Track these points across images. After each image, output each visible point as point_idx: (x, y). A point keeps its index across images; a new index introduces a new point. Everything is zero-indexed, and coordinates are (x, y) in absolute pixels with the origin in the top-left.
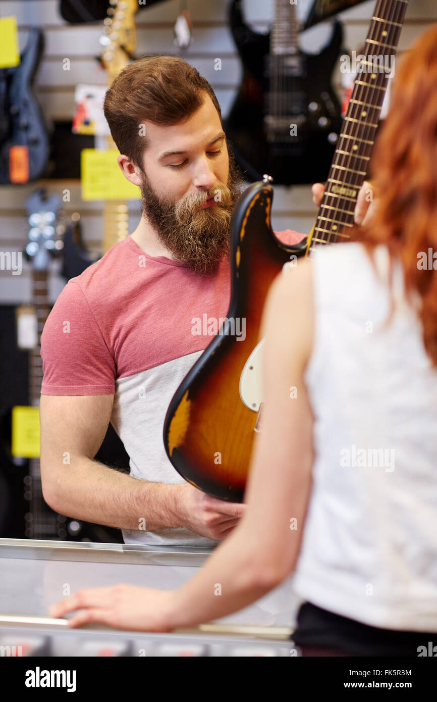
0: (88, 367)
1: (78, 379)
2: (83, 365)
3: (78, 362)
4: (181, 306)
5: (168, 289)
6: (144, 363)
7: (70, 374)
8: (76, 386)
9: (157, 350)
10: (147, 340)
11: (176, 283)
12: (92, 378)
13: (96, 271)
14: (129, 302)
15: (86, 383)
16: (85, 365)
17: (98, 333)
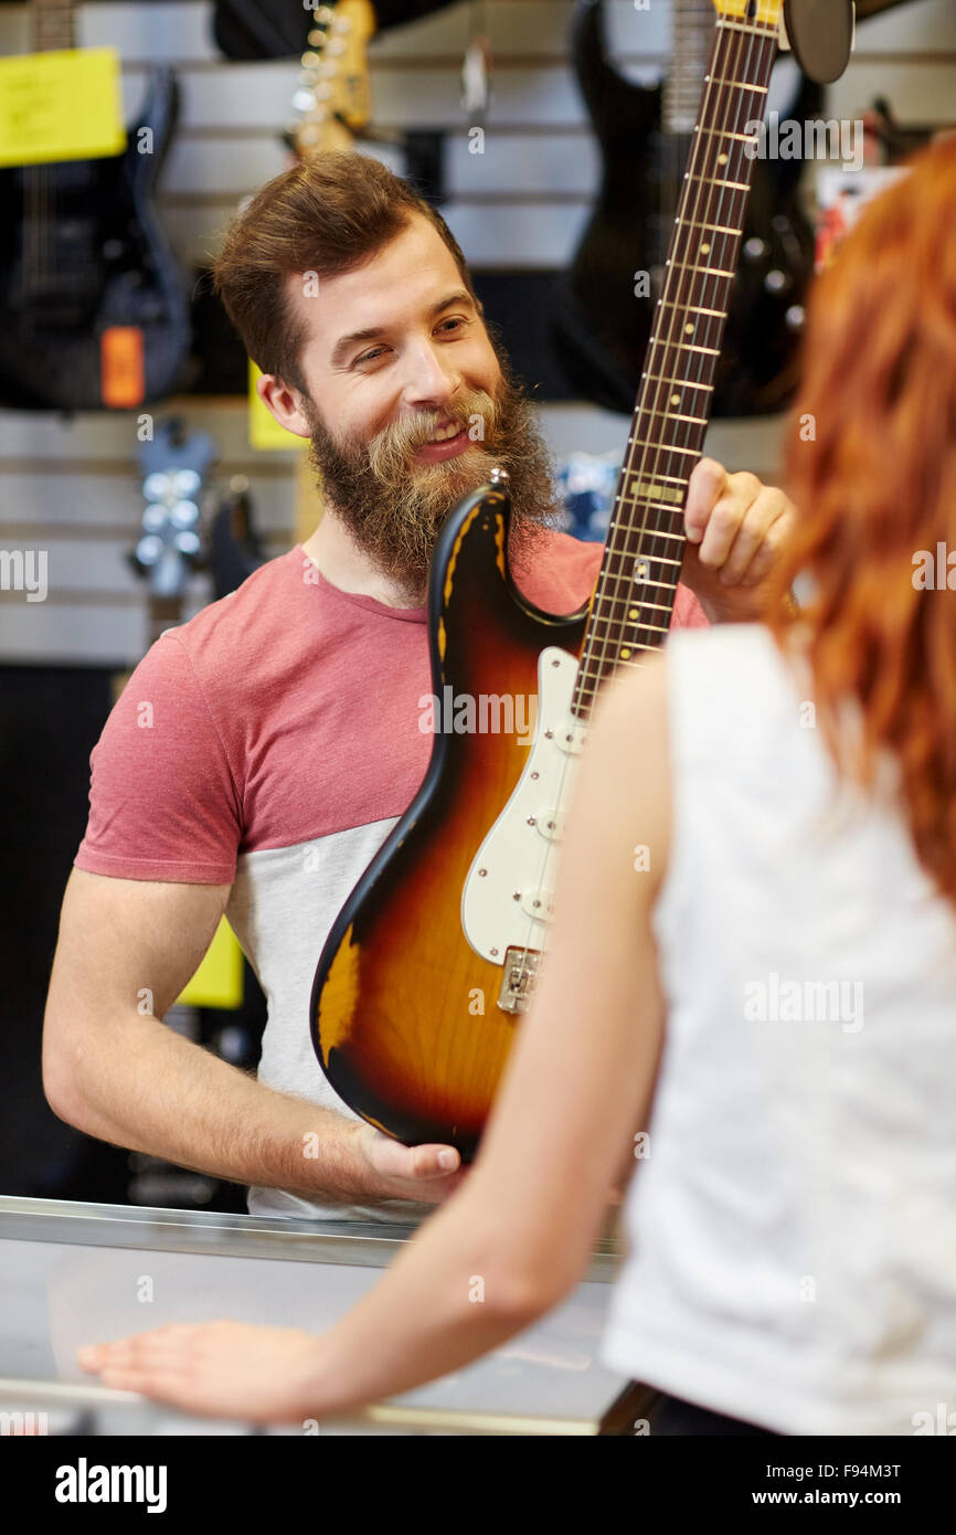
0: (187, 823)
1: (162, 846)
2: (176, 816)
3: (166, 809)
4: (395, 707)
5: (371, 668)
6: (305, 825)
7: (145, 833)
8: (156, 861)
9: (336, 799)
10: (317, 776)
11: (388, 656)
12: (190, 847)
13: (222, 616)
14: (285, 691)
15: (179, 857)
16: (181, 818)
17: (216, 753)
